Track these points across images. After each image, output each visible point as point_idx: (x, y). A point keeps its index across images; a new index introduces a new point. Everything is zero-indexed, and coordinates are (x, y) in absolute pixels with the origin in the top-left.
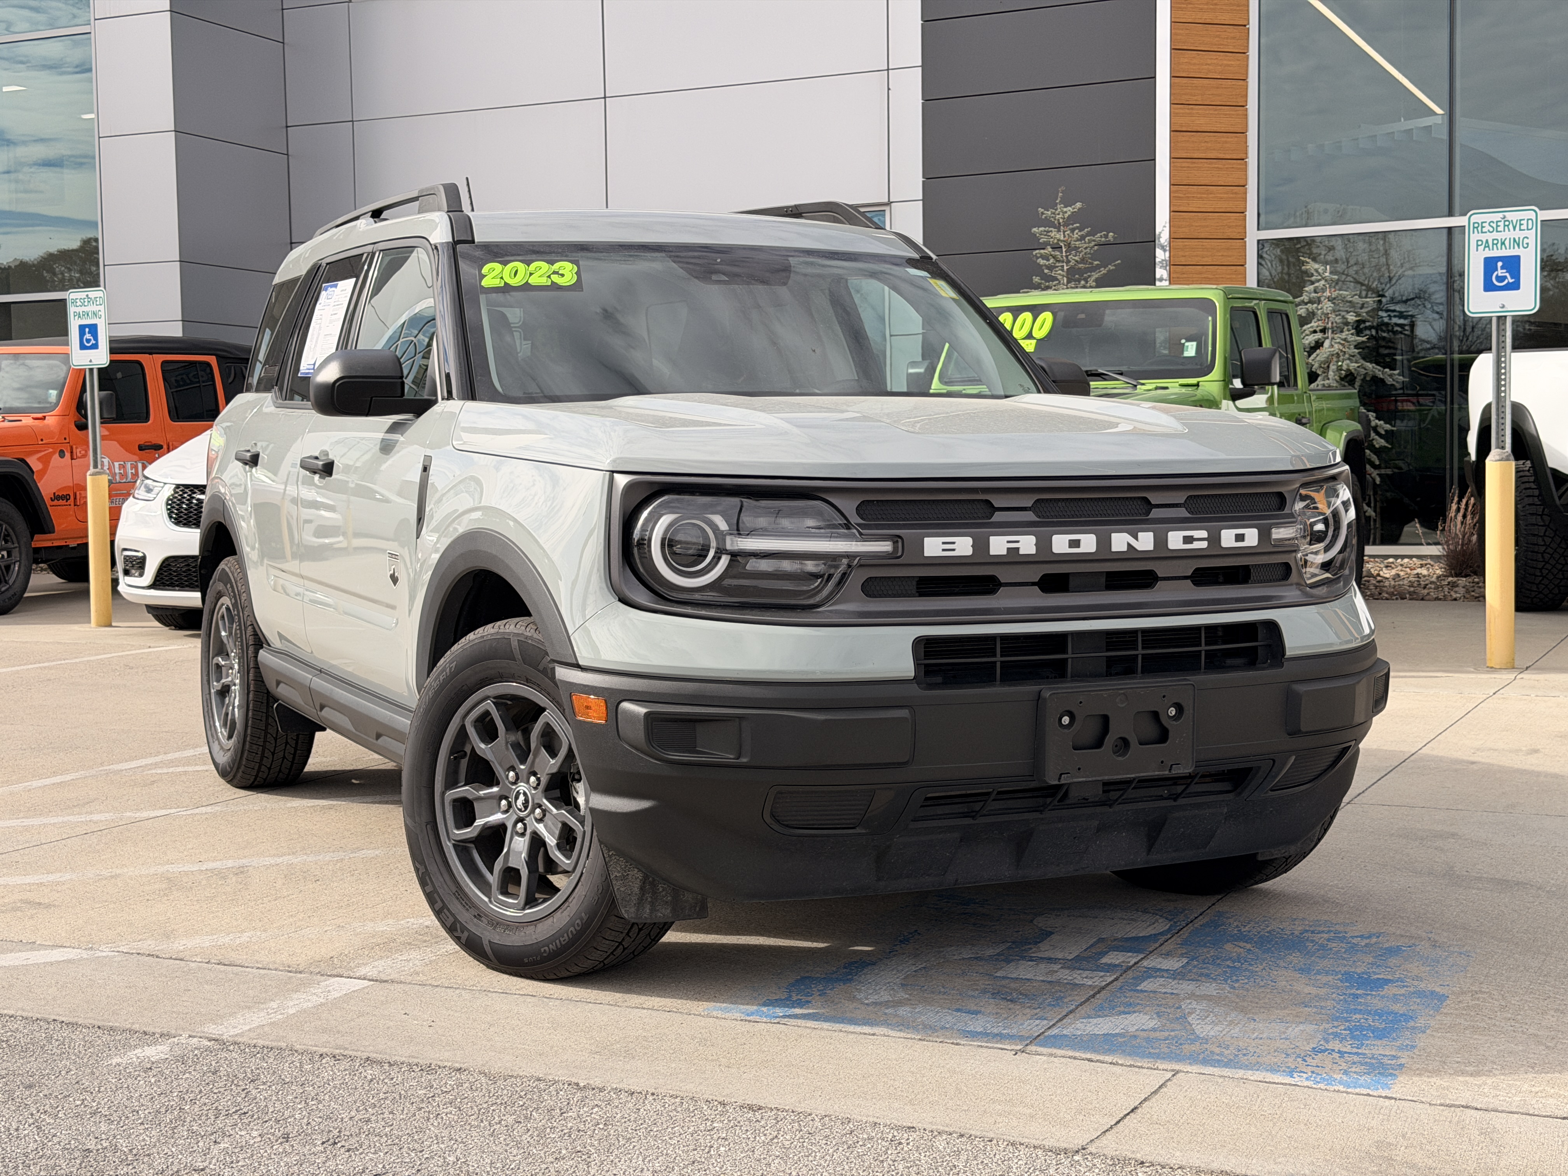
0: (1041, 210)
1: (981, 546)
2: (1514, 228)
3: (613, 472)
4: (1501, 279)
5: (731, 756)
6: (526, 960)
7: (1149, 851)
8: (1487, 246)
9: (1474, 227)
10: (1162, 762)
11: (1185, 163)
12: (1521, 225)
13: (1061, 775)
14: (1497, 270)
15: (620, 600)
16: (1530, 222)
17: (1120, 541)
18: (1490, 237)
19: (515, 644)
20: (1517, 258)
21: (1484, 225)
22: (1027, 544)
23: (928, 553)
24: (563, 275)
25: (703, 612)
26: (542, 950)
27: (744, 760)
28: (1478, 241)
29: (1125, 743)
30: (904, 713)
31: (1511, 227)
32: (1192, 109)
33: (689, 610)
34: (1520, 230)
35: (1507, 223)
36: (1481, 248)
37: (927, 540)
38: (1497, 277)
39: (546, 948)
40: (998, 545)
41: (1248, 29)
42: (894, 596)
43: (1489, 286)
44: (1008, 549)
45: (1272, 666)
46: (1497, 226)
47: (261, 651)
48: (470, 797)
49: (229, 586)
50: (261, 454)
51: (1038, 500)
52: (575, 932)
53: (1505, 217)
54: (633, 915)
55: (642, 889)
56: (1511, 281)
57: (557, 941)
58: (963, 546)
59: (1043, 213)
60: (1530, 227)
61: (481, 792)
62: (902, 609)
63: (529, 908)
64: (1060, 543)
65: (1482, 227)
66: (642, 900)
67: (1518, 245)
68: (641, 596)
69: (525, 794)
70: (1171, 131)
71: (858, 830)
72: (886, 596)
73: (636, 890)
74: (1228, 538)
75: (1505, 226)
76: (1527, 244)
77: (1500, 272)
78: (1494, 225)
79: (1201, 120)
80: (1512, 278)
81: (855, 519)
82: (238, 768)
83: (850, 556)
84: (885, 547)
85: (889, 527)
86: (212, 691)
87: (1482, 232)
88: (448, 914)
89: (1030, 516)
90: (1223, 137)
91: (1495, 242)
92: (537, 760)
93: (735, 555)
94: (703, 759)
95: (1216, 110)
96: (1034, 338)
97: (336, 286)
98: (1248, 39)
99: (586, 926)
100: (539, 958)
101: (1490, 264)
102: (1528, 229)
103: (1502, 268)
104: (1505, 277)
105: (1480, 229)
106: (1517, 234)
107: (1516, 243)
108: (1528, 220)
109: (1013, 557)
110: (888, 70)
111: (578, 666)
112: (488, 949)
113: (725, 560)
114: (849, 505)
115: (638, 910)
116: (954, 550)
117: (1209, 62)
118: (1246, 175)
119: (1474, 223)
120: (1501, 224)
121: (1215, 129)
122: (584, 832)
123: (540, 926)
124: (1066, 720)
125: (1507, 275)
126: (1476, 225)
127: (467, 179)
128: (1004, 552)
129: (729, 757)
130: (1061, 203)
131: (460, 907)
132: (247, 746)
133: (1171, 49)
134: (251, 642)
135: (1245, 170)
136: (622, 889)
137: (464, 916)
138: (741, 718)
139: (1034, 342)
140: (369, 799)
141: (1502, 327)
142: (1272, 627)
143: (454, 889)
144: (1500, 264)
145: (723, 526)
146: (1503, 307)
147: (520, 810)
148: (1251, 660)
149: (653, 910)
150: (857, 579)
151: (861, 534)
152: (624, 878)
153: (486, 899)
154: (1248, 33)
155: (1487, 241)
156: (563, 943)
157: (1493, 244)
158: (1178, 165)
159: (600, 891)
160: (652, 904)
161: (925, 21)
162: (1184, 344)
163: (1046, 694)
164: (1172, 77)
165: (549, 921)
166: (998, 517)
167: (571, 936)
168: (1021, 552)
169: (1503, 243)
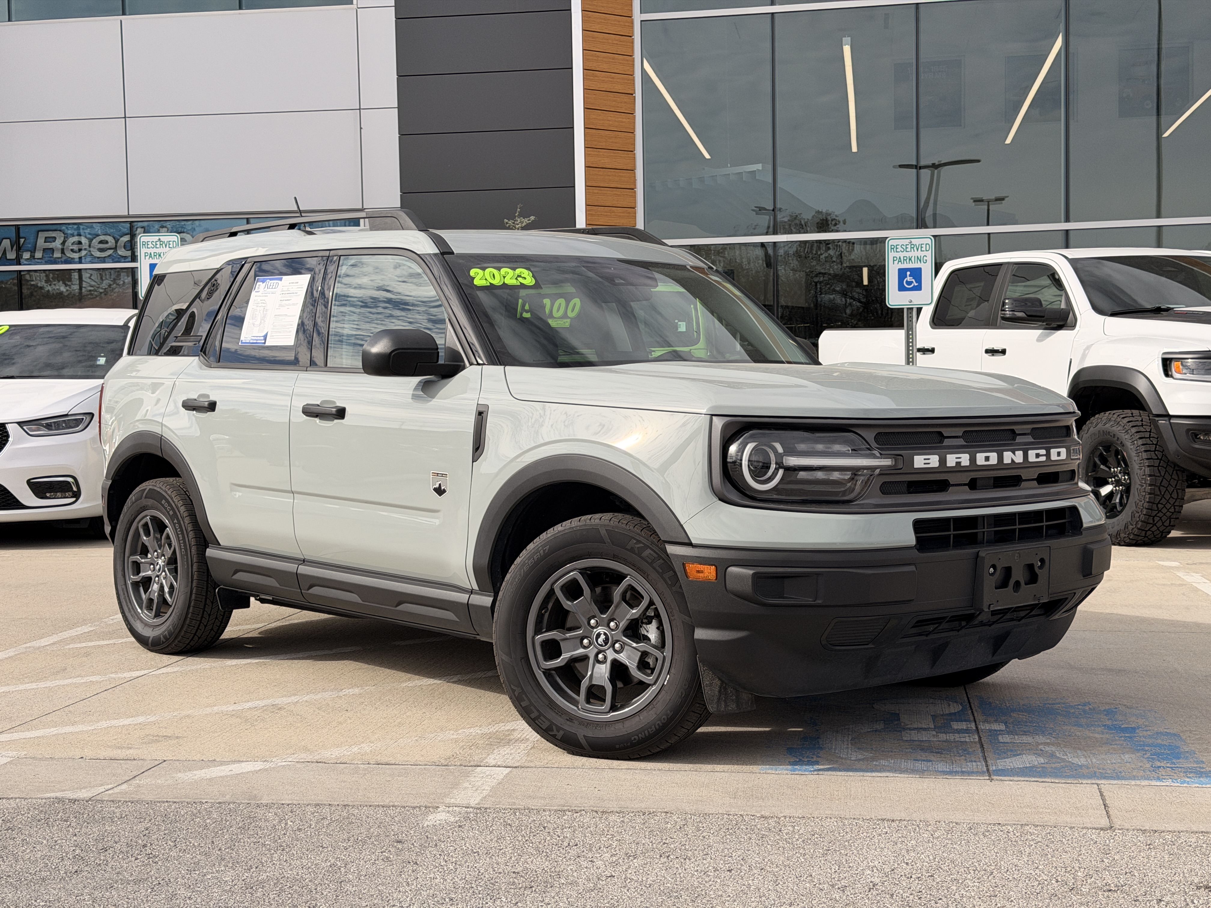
0: (506, 221)
1: (943, 461)
2: (918, 250)
3: (712, 415)
4: (909, 283)
5: (811, 600)
6: (617, 746)
7: (993, 655)
8: (900, 261)
9: (891, 248)
10: (1035, 596)
11: (596, 190)
12: (921, 247)
13: (990, 605)
14: (906, 277)
15: (720, 499)
16: (928, 245)
17: (1008, 457)
18: (902, 255)
19: (603, 532)
20: (920, 270)
21: (898, 247)
22: (965, 459)
23: (916, 465)
24: (525, 278)
25: (782, 507)
26: (633, 738)
27: (819, 602)
28: (894, 257)
29: (1017, 584)
30: (912, 568)
31: (915, 248)
32: (599, 152)
33: (772, 506)
34: (921, 251)
35: (913, 246)
36: (896, 262)
37: (916, 457)
38: (907, 281)
39: (636, 737)
40: (951, 460)
41: (635, 96)
42: (895, 494)
43: (901, 288)
44: (956, 462)
45: (1074, 535)
46: (906, 248)
47: (208, 550)
48: (558, 638)
49: (163, 502)
50: (218, 403)
51: (965, 432)
52: (661, 724)
53: (911, 242)
54: (715, 709)
55: (720, 692)
56: (916, 284)
57: (646, 732)
58: (934, 461)
59: (507, 223)
60: (927, 249)
61: (567, 635)
62: (902, 502)
63: (612, 712)
64: (981, 459)
65: (897, 248)
66: (720, 699)
67: (920, 261)
68: (734, 496)
69: (605, 634)
70: (586, 167)
71: (870, 646)
72: (890, 494)
73: (717, 693)
74: (1053, 456)
75: (911, 248)
76: (926, 260)
77: (909, 279)
78: (904, 247)
79: (605, 160)
80: (916, 283)
81: (874, 444)
82: (176, 638)
83: (872, 468)
84: (887, 462)
85: (894, 449)
86: (129, 582)
87: (897, 252)
88: (544, 720)
89: (961, 442)
90: (620, 172)
91: (905, 258)
92: (618, 611)
93: (789, 470)
94: (793, 602)
95: (615, 153)
96: (569, 318)
97: (281, 279)
98: (634, 104)
99: (670, 720)
100: (629, 744)
101: (902, 273)
102: (926, 251)
103: (910, 276)
104: (912, 282)
105: (895, 249)
106: (919, 254)
107: (919, 259)
108: (926, 244)
109: (958, 468)
110: (360, 109)
111: (690, 544)
112: (583, 741)
113: (781, 472)
114: (870, 435)
115: (718, 706)
116: (929, 464)
117: (609, 118)
118: (635, 200)
119: (891, 246)
120: (909, 247)
121: (614, 167)
122: (664, 658)
123: (628, 723)
124: (992, 570)
125: (913, 280)
126: (893, 247)
127: (295, 198)
128: (954, 465)
129: (810, 601)
130: (519, 216)
131: (554, 714)
132: (188, 622)
133: (585, 108)
134: (193, 543)
135: (634, 196)
136: (709, 692)
137: (558, 721)
138: (817, 574)
139: (569, 320)
140: (282, 657)
141: (910, 315)
142: (1074, 510)
143: (547, 703)
144: (908, 273)
145: (780, 450)
146: (911, 301)
147: (601, 645)
148: (1060, 531)
149: (726, 706)
150: (877, 483)
151: (881, 454)
152: (711, 684)
153: (575, 708)
154: (635, 100)
155: (900, 258)
156: (651, 733)
157: (904, 260)
158: (591, 191)
159: (683, 695)
160: (725, 701)
161: (400, 76)
162: (677, 323)
163: (982, 554)
164: (585, 128)
165: (637, 719)
166: (947, 442)
167: (657, 727)
168: (963, 464)
169: (910, 259)
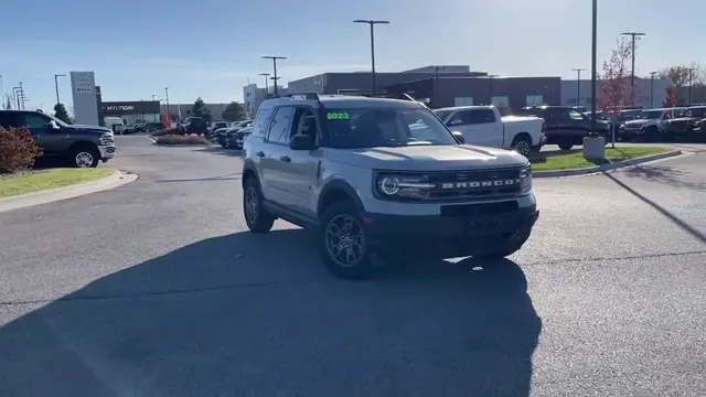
1: (455, 185)
3: (373, 169)
15: (376, 198)
17: (484, 184)
22: (464, 185)
23: (444, 187)
24: (346, 116)
33: (392, 200)
37: (444, 184)
40: (459, 185)
47: (263, 201)
50: (264, 154)
58: (451, 186)
62: (437, 199)
64: (472, 185)
68: (380, 197)
69: (348, 239)
72: (434, 197)
74: (507, 183)
83: (428, 188)
84: (433, 186)
85: (436, 181)
93: (401, 188)
109: (462, 188)
111: (365, 212)
113: (397, 188)
114: (427, 177)
116: (449, 187)
128: (460, 187)
142: (516, 202)
145: (398, 181)
147: (347, 243)
150: (429, 193)
151: (430, 183)
168: (464, 187)
